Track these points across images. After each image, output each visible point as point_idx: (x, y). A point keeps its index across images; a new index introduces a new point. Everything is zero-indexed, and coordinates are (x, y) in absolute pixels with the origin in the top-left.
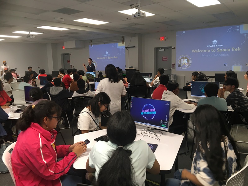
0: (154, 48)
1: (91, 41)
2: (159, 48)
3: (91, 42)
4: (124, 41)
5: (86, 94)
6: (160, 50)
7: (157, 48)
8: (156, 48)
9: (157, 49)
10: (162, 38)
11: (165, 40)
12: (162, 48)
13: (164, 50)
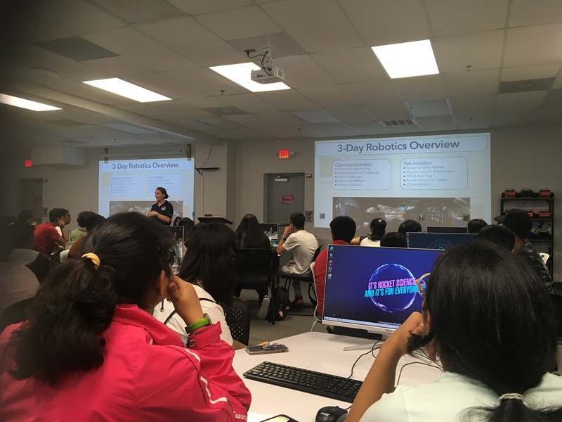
0: (265, 174)
1: (106, 150)
2: (276, 175)
4: (192, 155)
6: (277, 180)
7: (269, 175)
9: (270, 177)
10: (284, 154)
11: (291, 157)
12: (282, 176)
13: (286, 180)
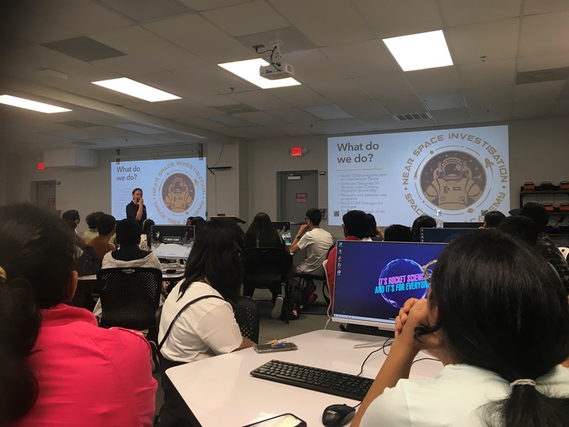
0: (277, 172)
1: (118, 151)
2: (288, 173)
3: (119, 154)
4: (204, 154)
5: (144, 263)
6: (290, 178)
8: (281, 173)
9: (282, 176)
10: (297, 151)
11: (304, 155)
12: (295, 174)
13: (299, 178)
